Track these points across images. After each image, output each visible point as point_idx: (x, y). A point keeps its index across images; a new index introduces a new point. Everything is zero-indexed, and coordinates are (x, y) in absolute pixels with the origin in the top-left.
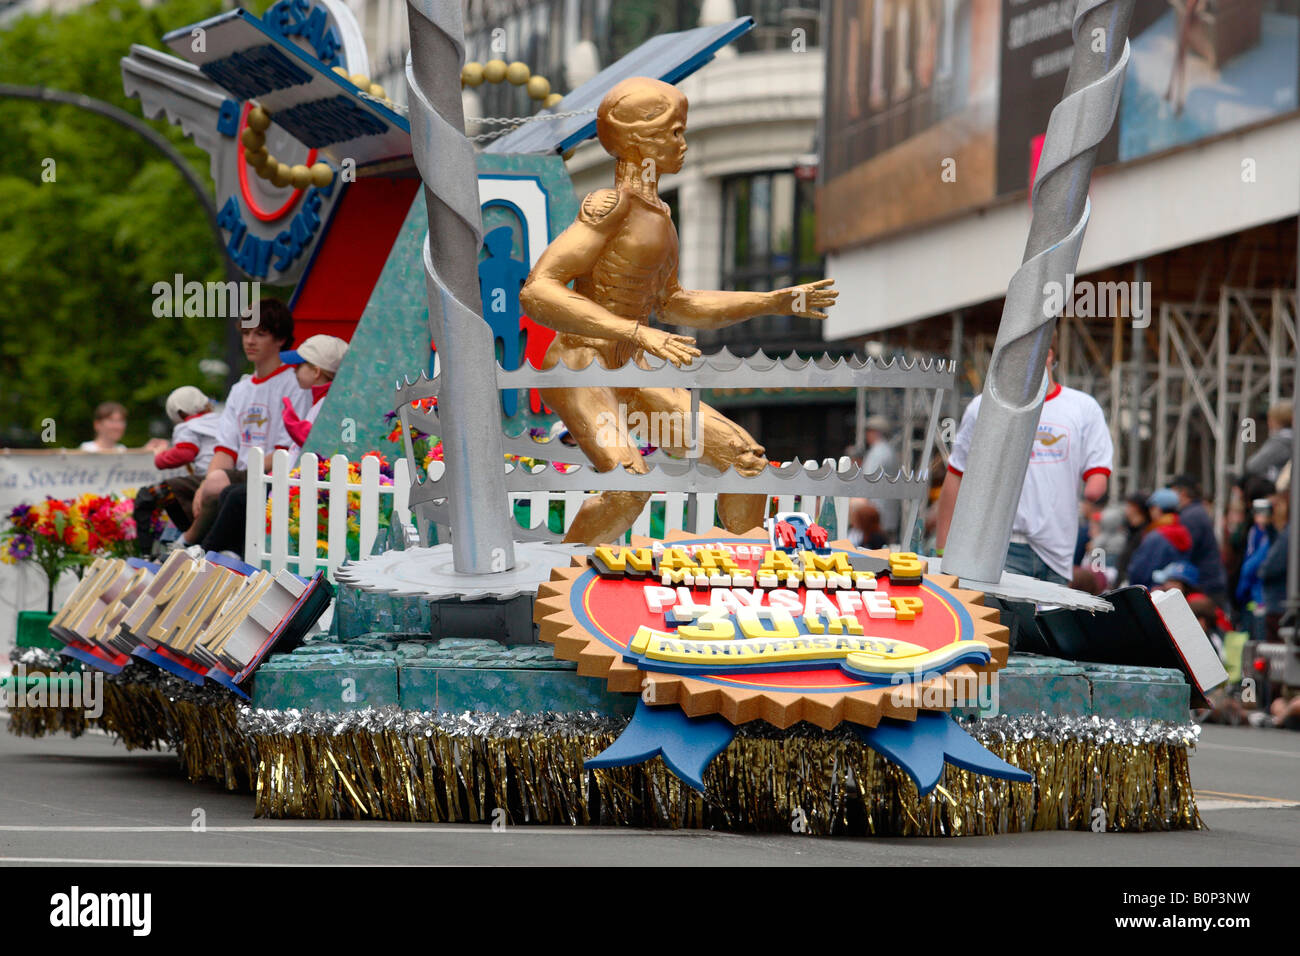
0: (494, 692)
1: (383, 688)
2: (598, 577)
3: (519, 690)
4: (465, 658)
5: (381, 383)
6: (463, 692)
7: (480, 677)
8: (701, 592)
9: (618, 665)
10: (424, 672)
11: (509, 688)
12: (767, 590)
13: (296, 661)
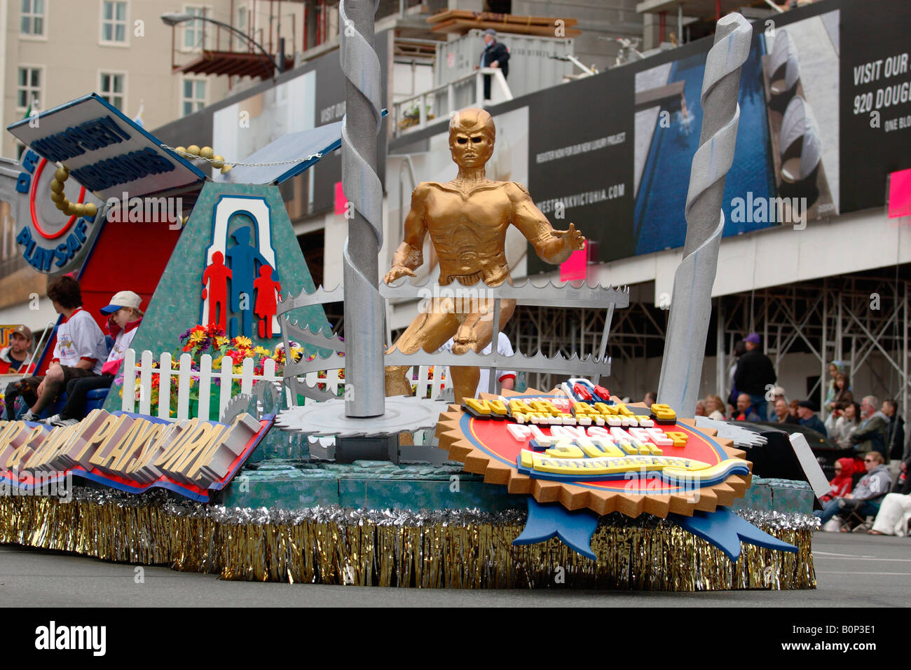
0: (406, 495)
1: (328, 493)
2: (473, 419)
3: (424, 495)
4: (383, 473)
5: (172, 318)
6: (384, 495)
7: (397, 485)
8: (545, 428)
9: (515, 475)
10: (356, 482)
11: (418, 493)
12: (586, 427)
13: (262, 475)
